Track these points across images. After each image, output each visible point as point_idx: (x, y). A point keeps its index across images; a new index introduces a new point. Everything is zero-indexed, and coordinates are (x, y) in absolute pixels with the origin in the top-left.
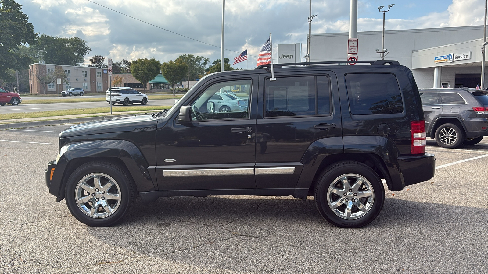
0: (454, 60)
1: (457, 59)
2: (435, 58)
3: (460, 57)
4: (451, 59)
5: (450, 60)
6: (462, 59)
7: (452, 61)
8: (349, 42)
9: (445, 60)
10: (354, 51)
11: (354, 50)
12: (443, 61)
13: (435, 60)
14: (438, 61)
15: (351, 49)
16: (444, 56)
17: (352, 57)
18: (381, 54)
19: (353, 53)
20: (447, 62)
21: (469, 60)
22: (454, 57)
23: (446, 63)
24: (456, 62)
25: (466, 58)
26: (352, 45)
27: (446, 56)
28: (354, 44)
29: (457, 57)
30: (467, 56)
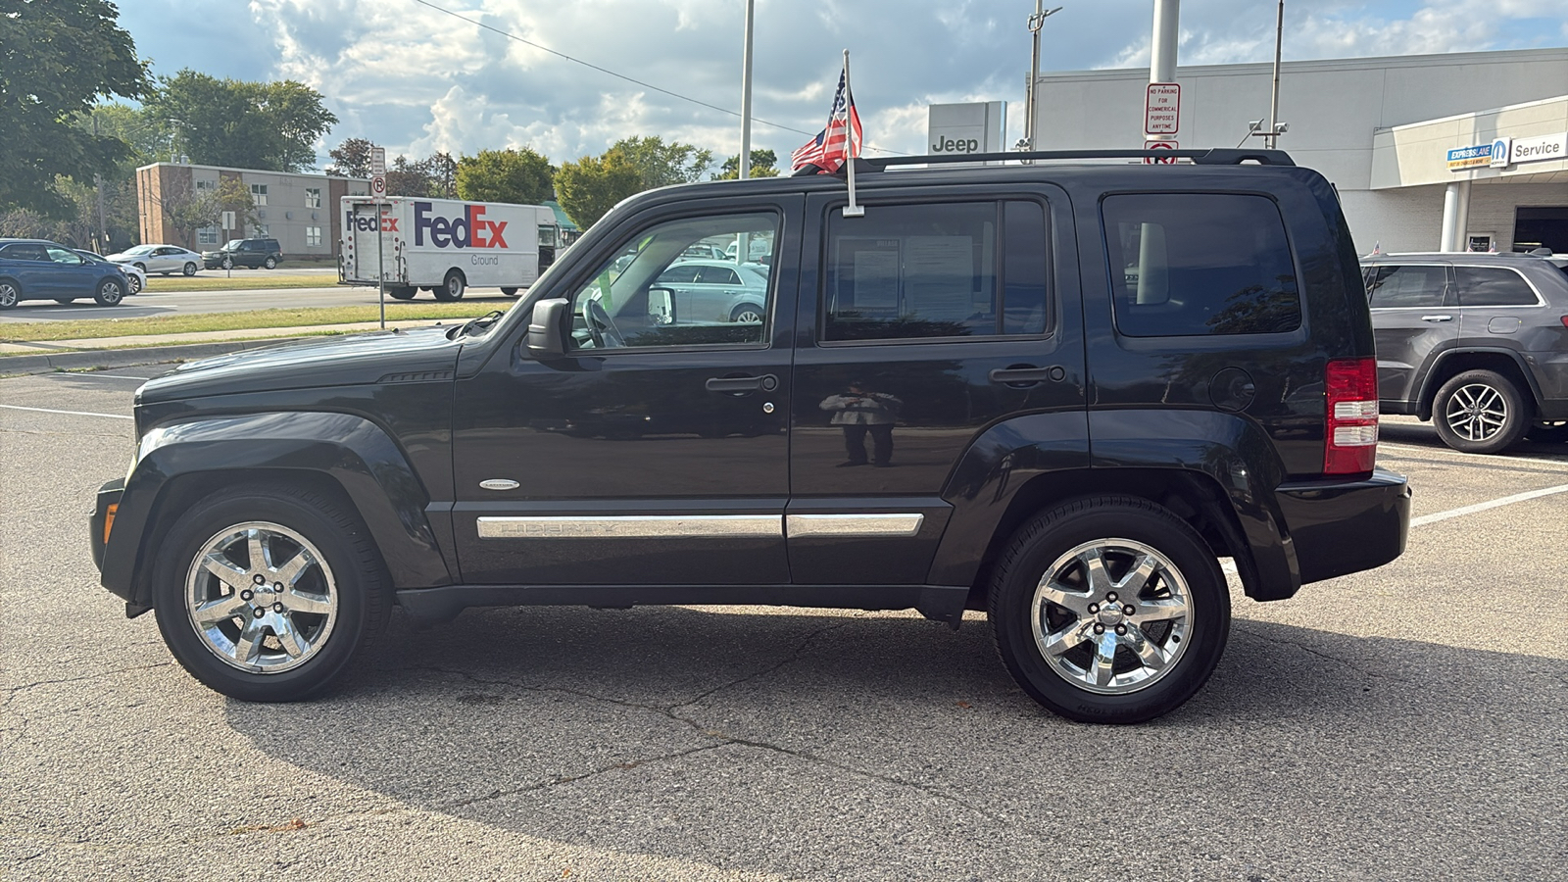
0: (1514, 159)
1: (1523, 158)
2: (1450, 153)
3: (1532, 149)
4: (1503, 157)
5: (1500, 159)
6: (1546, 156)
7: (1505, 164)
8: (1150, 95)
9: (1481, 161)
10: (1168, 126)
11: (1167, 122)
12: (1476, 162)
13: (1450, 159)
14: (1458, 164)
15: (1158, 118)
16: (1479, 148)
17: (1158, 145)
18: (1266, 139)
19: (1162, 133)
20: (1488, 167)
21: (1561, 160)
22: (1514, 151)
23: (1487, 169)
24: (1519, 166)
25: (1553, 155)
26: (1161, 105)
27: (1486, 147)
28: (1166, 100)
29: (1522, 150)
30: (1556, 147)
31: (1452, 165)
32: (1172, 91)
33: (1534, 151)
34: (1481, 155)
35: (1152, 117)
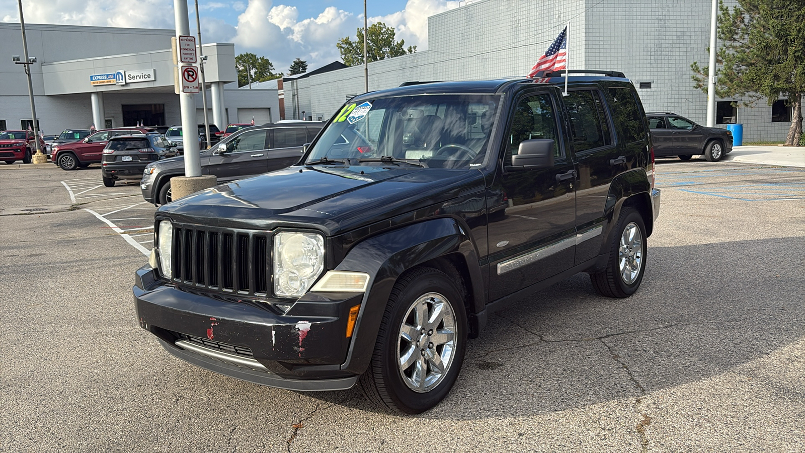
0: (128, 81)
1: (132, 81)
2: (91, 77)
3: (137, 76)
4: (122, 79)
5: (121, 81)
6: (142, 80)
7: (124, 84)
8: (181, 41)
9: (110, 82)
10: (191, 59)
11: (191, 57)
12: (108, 82)
13: (92, 80)
14: (97, 83)
15: (186, 54)
16: (108, 75)
17: (188, 69)
18: (25, 66)
19: (189, 62)
20: (115, 84)
21: (152, 82)
22: (127, 77)
23: (114, 86)
24: (131, 84)
25: (148, 79)
26: (187, 47)
27: (111, 74)
28: (189, 45)
29: (132, 77)
30: (149, 76)
31: (94, 83)
32: (191, 40)
33: (138, 77)
34: (109, 79)
35: (183, 53)
